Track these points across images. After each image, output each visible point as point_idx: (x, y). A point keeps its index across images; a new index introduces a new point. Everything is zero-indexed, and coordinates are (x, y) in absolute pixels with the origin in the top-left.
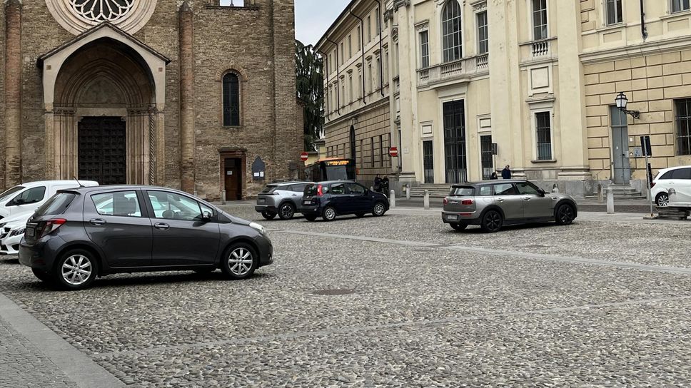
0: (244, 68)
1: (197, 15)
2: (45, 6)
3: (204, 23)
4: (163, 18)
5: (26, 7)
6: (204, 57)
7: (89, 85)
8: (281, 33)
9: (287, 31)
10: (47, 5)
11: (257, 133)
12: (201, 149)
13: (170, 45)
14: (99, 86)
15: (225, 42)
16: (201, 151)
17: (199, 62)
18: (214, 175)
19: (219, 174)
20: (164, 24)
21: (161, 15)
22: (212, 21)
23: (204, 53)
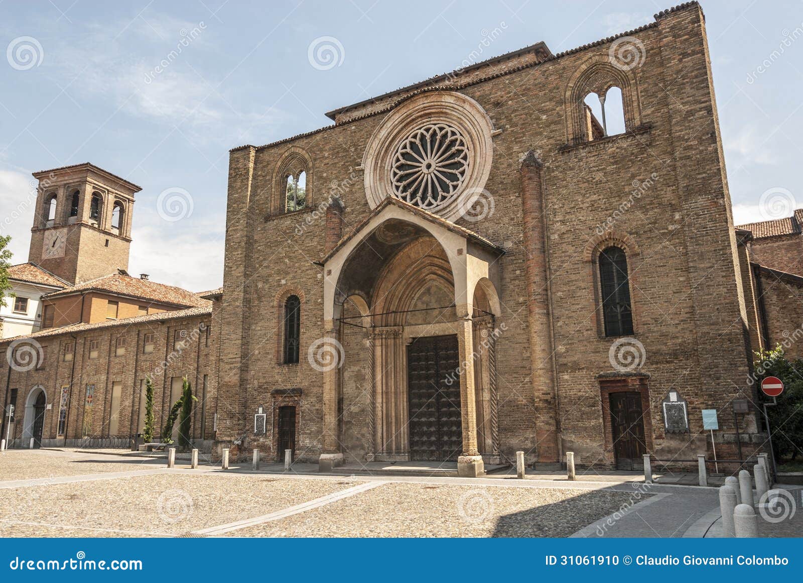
0: (631, 234)
1: (548, 168)
2: (366, 204)
3: (561, 176)
4: (502, 183)
5: (348, 209)
6: (563, 229)
7: (417, 295)
8: (689, 157)
9: (701, 152)
10: (369, 201)
11: (666, 344)
12: (566, 377)
13: (512, 219)
14: (430, 294)
15: (595, 197)
16: (567, 381)
17: (556, 236)
18: (593, 423)
19: (601, 420)
20: (502, 192)
21: (498, 180)
22: (572, 169)
23: (563, 222)
